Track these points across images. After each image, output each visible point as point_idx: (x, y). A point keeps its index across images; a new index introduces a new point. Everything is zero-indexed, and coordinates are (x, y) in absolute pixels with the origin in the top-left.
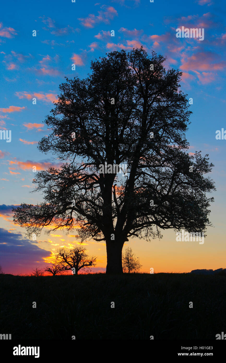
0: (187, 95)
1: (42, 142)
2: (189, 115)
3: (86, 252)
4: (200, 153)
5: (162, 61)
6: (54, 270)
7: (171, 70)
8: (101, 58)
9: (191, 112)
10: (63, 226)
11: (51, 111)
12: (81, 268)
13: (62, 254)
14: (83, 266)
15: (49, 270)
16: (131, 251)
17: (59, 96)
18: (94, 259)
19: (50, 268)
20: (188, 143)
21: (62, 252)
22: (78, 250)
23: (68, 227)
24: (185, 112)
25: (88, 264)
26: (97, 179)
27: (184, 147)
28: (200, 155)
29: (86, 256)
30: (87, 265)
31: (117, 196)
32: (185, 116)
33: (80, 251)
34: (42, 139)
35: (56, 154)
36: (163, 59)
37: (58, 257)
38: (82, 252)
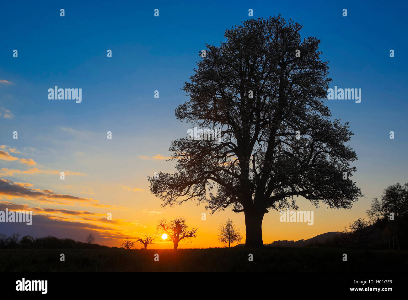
0: (328, 62)
1: (180, 109)
2: (328, 82)
3: (186, 223)
4: (339, 121)
5: (299, 29)
6: (145, 241)
7: (309, 37)
8: (237, 26)
9: (331, 80)
10: (195, 196)
11: (190, 77)
12: (181, 239)
13: (162, 225)
14: (183, 238)
15: (141, 241)
16: (231, 222)
17: (198, 63)
18: (195, 230)
19: (141, 239)
20: (329, 110)
21: (163, 223)
22: (179, 221)
23: (200, 198)
24: (324, 80)
25: (189, 235)
26: (234, 148)
27: (326, 114)
28: (339, 123)
29: (186, 227)
30: (187, 236)
31: (257, 165)
32: (324, 83)
33: (181, 222)
34: (179, 106)
35: (190, 122)
36: (300, 27)
37: (159, 228)
38: (182, 223)
